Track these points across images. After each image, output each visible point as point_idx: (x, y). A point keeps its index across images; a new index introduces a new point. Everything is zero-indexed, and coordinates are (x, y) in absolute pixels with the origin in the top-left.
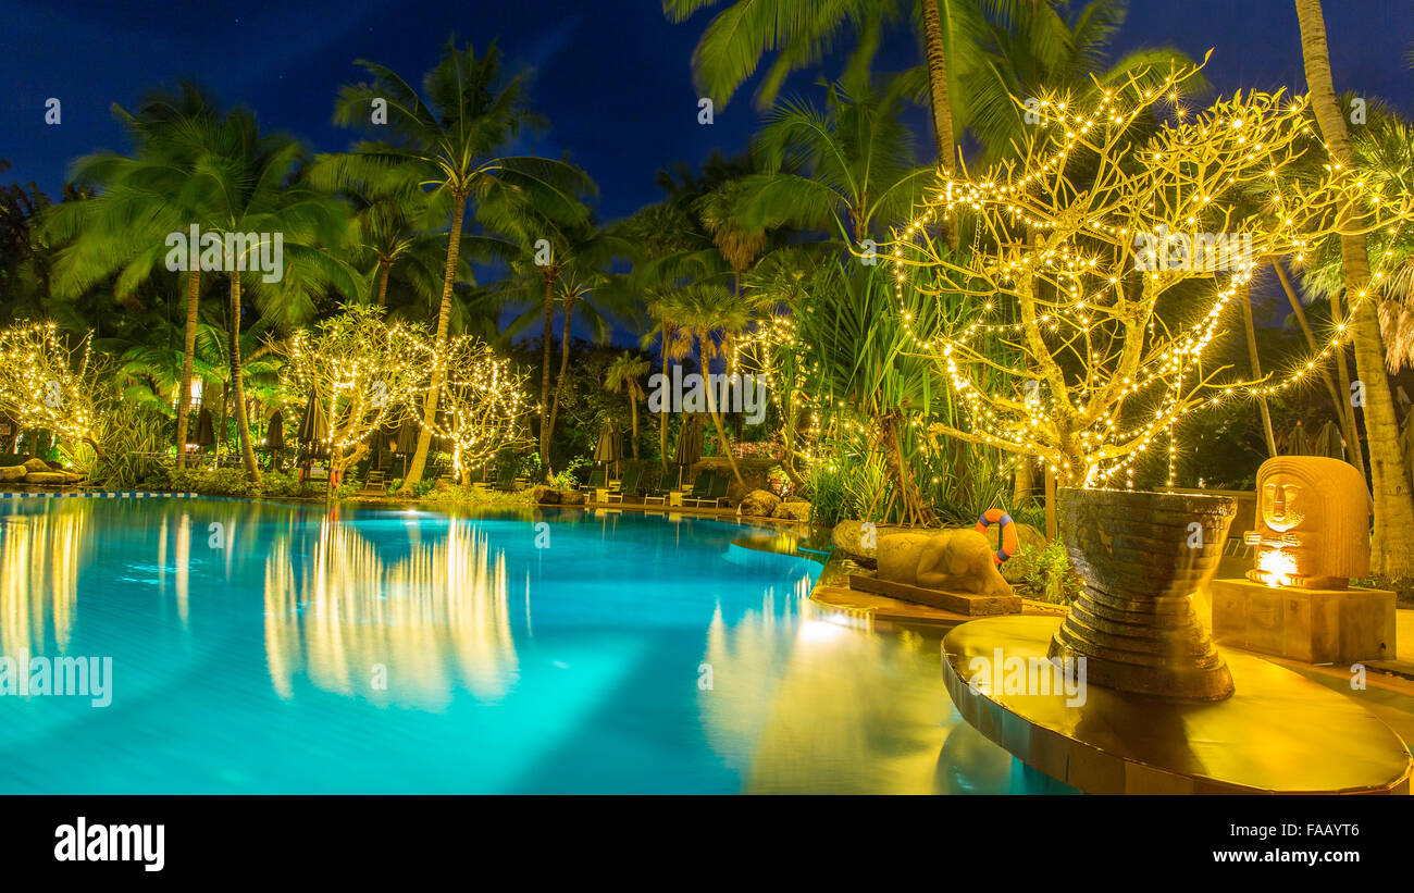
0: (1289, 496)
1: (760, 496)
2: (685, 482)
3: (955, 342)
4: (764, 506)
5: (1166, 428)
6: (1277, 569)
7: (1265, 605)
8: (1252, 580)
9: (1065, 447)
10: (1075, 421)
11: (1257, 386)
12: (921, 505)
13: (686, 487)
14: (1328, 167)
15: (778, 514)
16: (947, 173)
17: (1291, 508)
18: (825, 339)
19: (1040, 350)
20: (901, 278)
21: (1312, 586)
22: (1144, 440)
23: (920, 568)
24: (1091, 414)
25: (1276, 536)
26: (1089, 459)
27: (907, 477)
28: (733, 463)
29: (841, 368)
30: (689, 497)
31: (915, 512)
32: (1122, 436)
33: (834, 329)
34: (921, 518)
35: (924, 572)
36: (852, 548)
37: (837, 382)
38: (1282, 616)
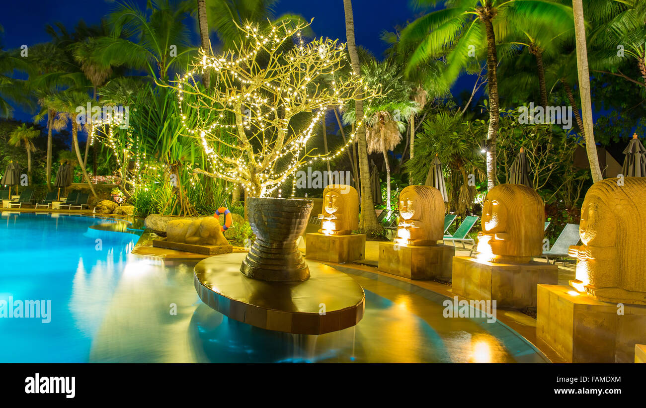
0: (334, 200)
1: (107, 203)
2: (61, 196)
3: (206, 131)
4: (108, 208)
5: (292, 173)
6: (329, 228)
7: (324, 242)
8: (320, 233)
9: (253, 180)
10: (257, 169)
11: (326, 157)
12: (190, 206)
13: (62, 199)
14: (351, 73)
15: (116, 212)
16: (204, 52)
17: (334, 204)
18: (142, 125)
19: (244, 137)
20: (181, 99)
21: (339, 234)
22: (284, 177)
23: (187, 235)
24: (263, 165)
25: (328, 215)
26: (262, 185)
27: (183, 193)
28: (91, 187)
29: (150, 140)
30: (64, 204)
31: (186, 210)
32: (276, 176)
33: (147, 120)
34: (189, 213)
35: (189, 237)
36: (154, 228)
37: (149, 147)
38: (329, 247)
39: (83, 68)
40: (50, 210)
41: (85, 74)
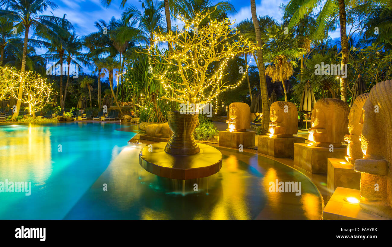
0: (234, 112)
1: (127, 117)
3: (162, 76)
4: (127, 119)
5: (215, 97)
6: (232, 128)
7: (229, 136)
8: (227, 131)
10: (192, 95)
13: (106, 115)
15: (131, 122)
17: (235, 114)
19: (183, 78)
20: (150, 59)
21: (238, 131)
25: (232, 120)
27: (158, 110)
28: (119, 108)
29: (140, 82)
30: (107, 118)
31: (161, 120)
33: (138, 71)
36: (144, 129)
37: (139, 86)
38: (232, 138)
39: (113, 44)
40: (100, 121)
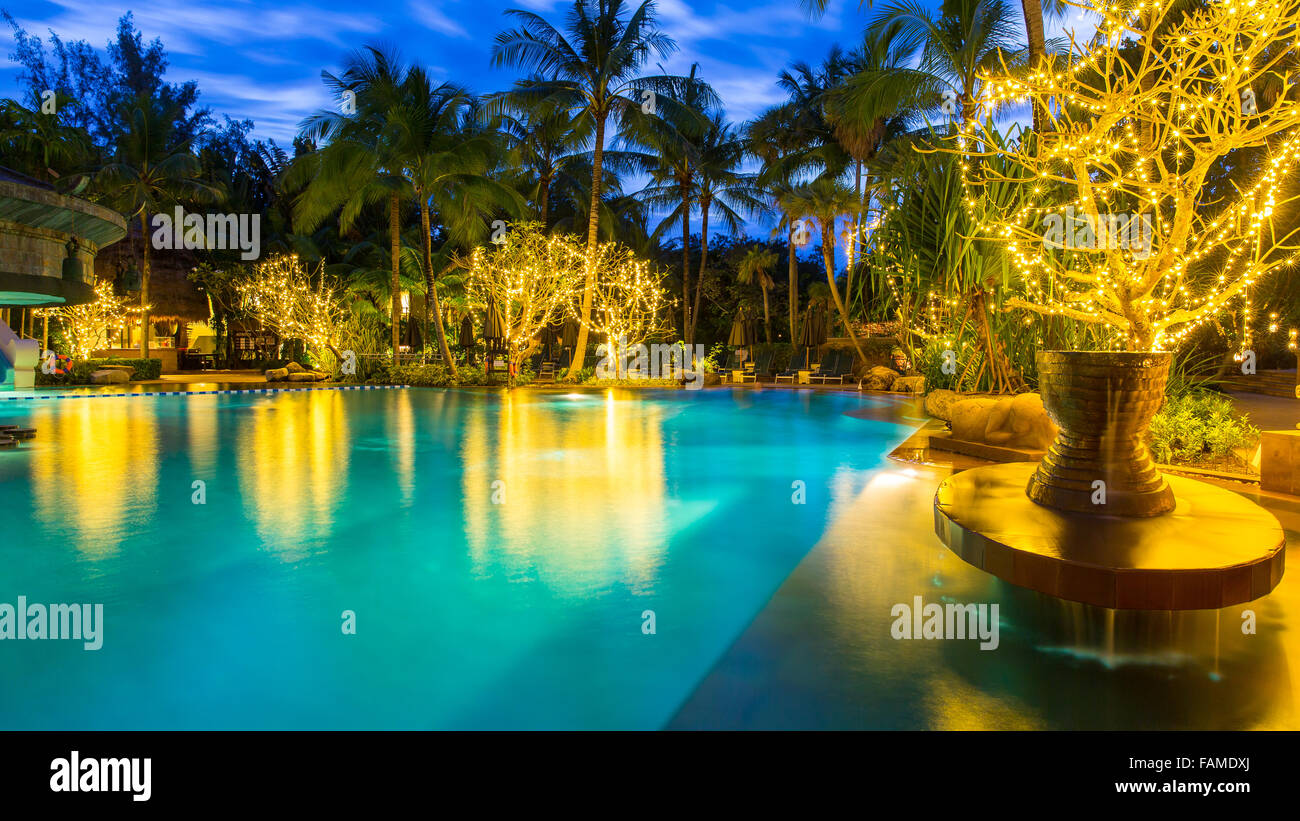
1: (880, 371)
2: (813, 360)
3: (1012, 224)
4: (883, 381)
13: (815, 367)
15: (896, 388)
20: (965, 168)
23: (987, 429)
27: (995, 348)
28: (856, 343)
29: (927, 252)
30: (816, 375)
33: (921, 216)
35: (991, 431)
36: (941, 415)
37: (926, 265)
39: (836, 134)
40: (796, 386)
41: (840, 143)
